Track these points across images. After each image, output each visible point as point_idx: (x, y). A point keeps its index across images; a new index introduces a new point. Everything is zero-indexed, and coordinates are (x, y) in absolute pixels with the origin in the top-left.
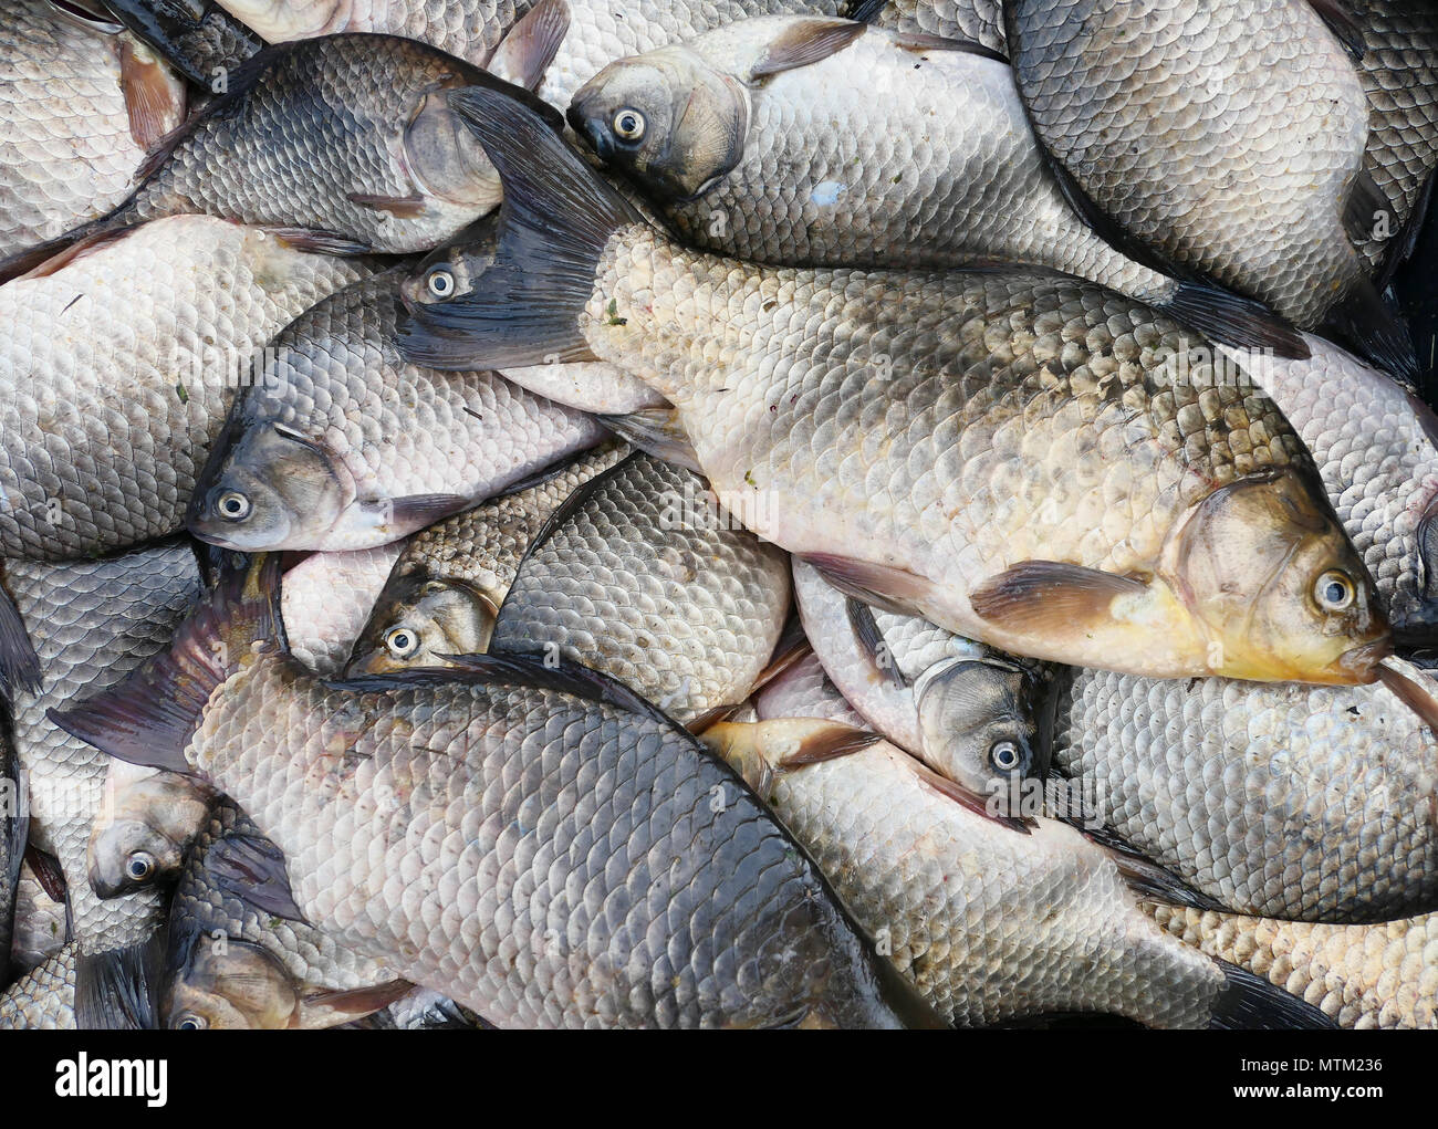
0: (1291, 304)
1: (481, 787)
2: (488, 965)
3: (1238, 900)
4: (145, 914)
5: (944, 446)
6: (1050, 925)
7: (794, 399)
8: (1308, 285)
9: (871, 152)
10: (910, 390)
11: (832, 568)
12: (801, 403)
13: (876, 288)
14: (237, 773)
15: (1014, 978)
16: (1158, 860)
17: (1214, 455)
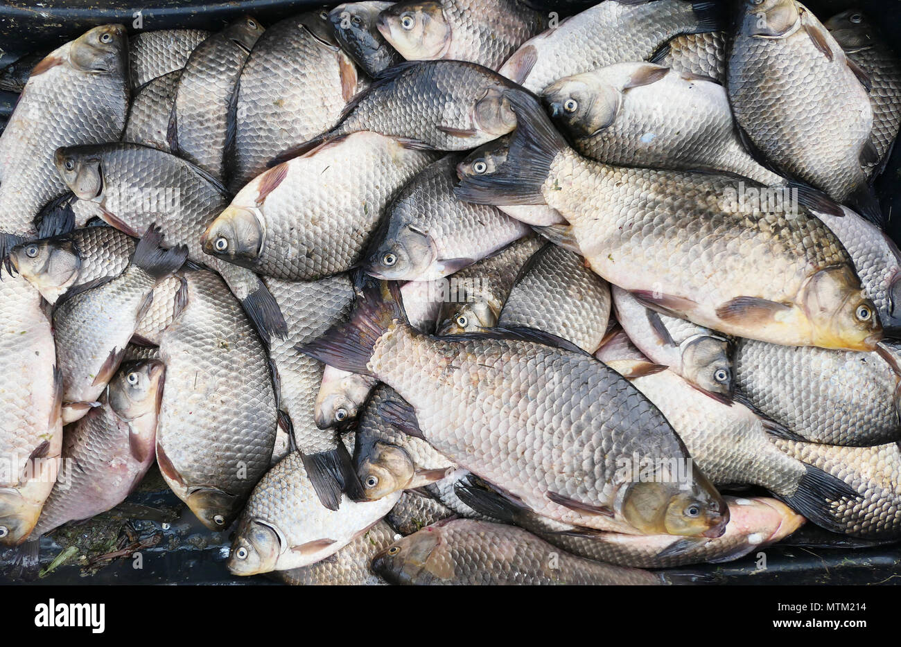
0: (835, 192)
1: (511, 381)
2: (510, 456)
3: (813, 438)
4: (332, 437)
5: (705, 248)
6: (737, 445)
7: (631, 225)
8: (843, 185)
9: (669, 122)
10: (687, 224)
11: (641, 296)
12: (634, 227)
13: (662, 179)
14: (394, 375)
15: (723, 466)
16: (778, 421)
17: (818, 257)
